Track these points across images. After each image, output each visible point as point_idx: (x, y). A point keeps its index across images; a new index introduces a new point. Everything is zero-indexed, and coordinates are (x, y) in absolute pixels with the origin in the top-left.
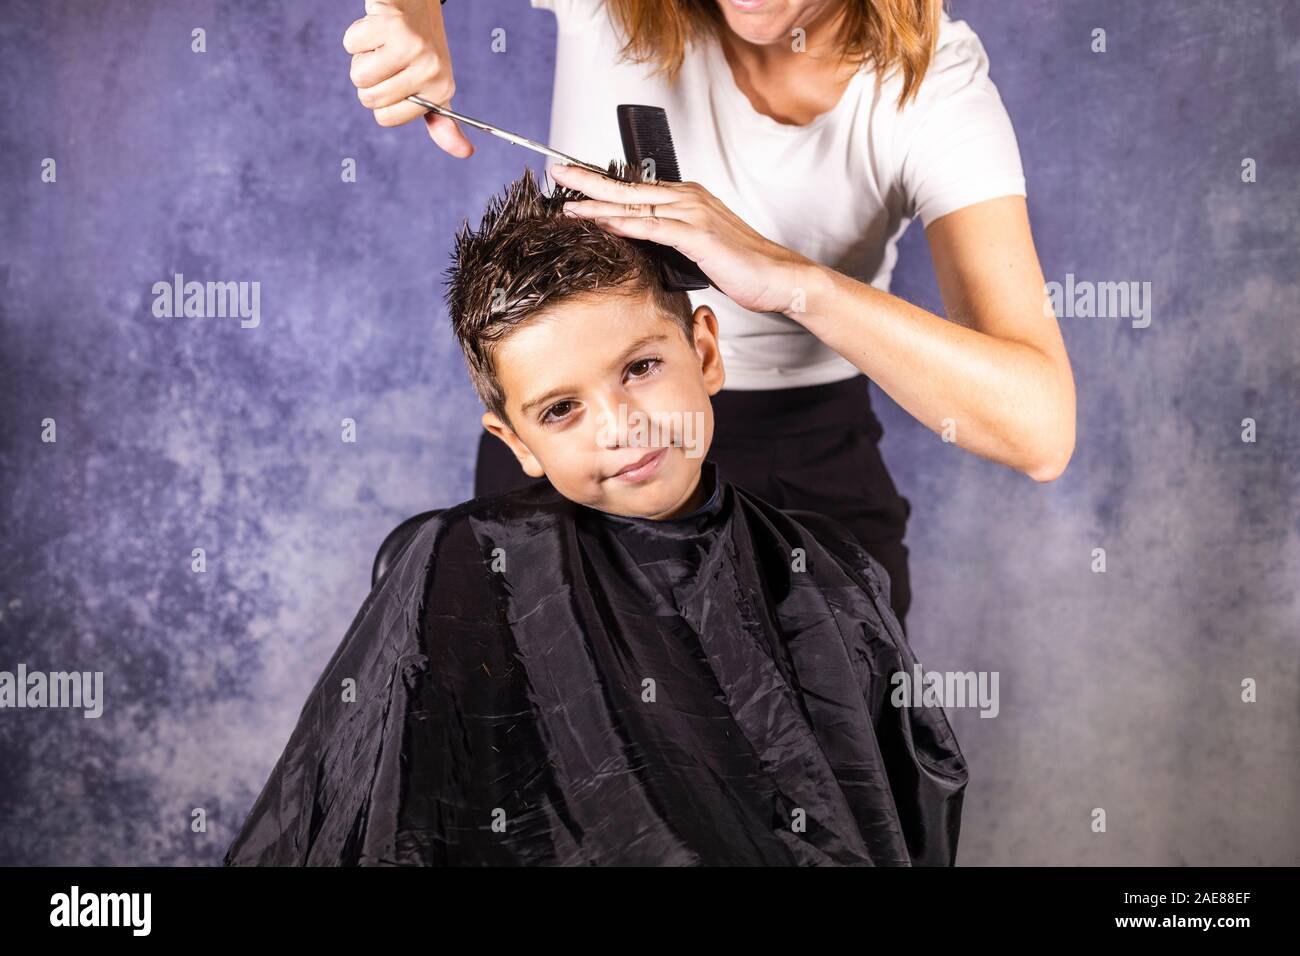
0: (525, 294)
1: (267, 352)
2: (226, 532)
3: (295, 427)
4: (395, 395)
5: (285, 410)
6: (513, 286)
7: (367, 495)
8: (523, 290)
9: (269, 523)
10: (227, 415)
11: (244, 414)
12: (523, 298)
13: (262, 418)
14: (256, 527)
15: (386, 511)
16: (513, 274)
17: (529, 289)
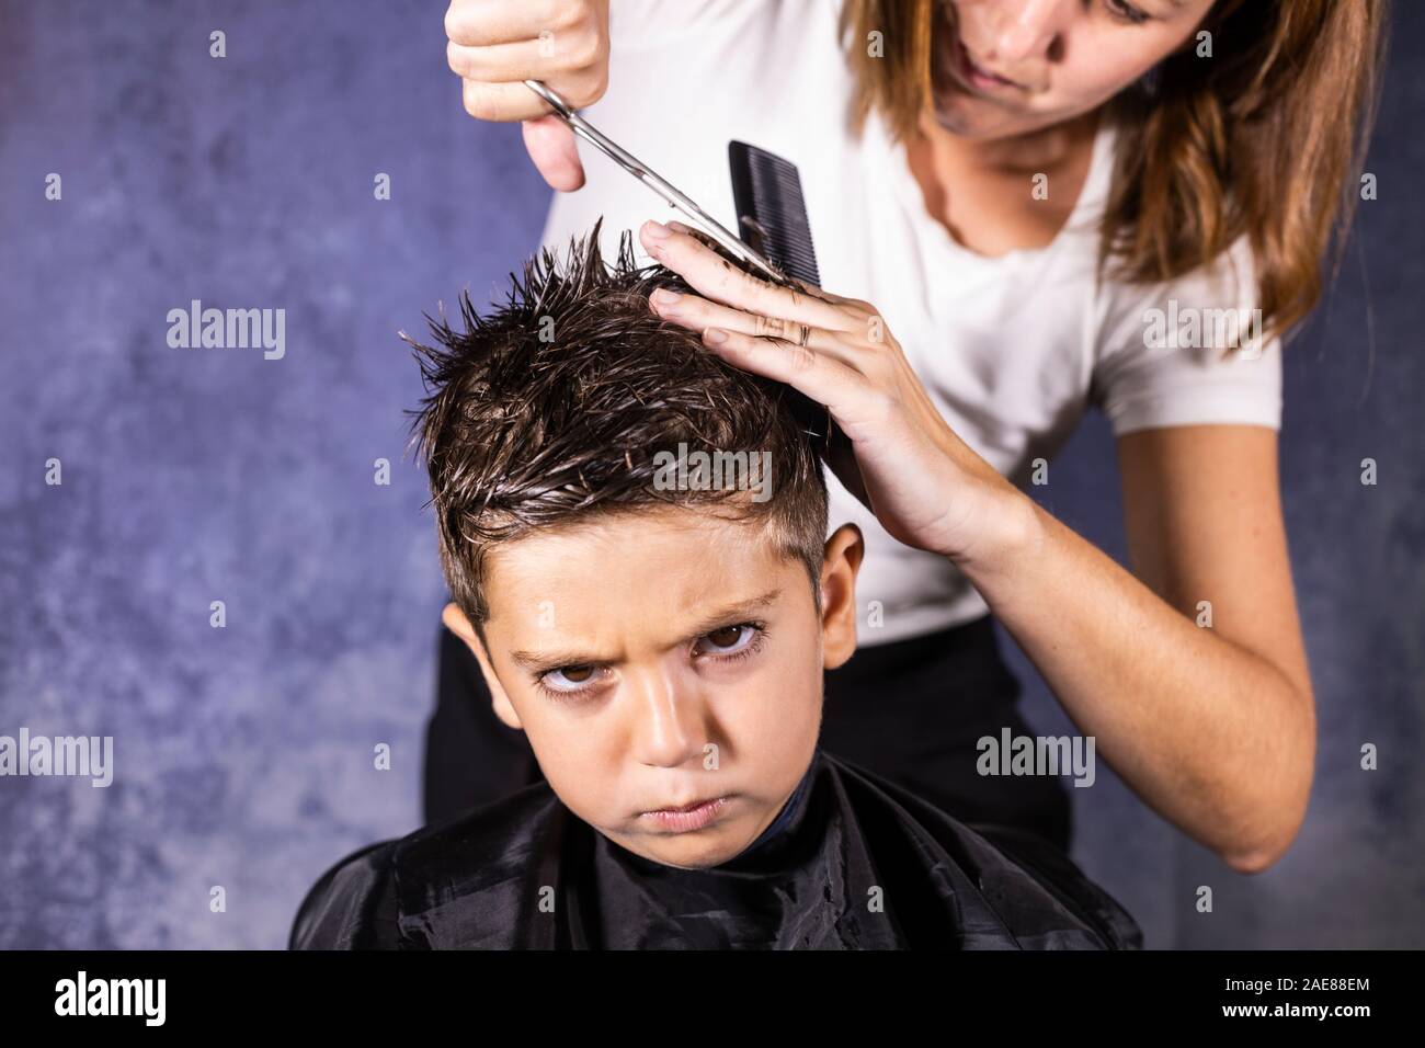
0: (559, 482)
1: (168, 603)
2: (108, 866)
3: (207, 710)
4: (354, 662)
5: (193, 686)
6: (544, 460)
7: (313, 807)
8: (560, 473)
9: (172, 852)
10: (110, 695)
11: (135, 694)
12: (557, 489)
13: (161, 699)
14: (151, 859)
15: (342, 829)
16: (550, 430)
17: (570, 475)
